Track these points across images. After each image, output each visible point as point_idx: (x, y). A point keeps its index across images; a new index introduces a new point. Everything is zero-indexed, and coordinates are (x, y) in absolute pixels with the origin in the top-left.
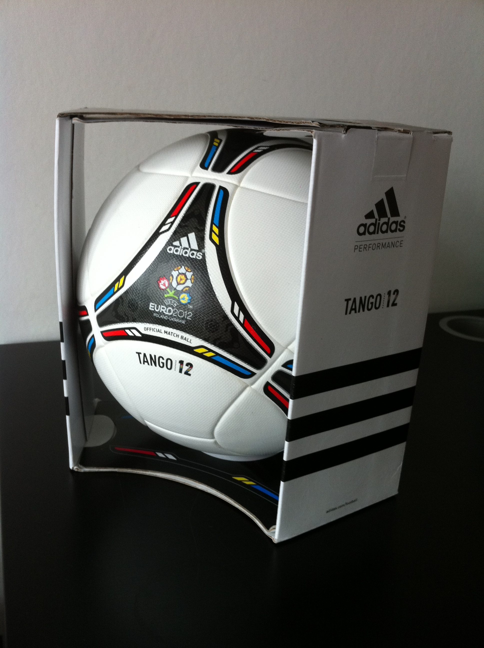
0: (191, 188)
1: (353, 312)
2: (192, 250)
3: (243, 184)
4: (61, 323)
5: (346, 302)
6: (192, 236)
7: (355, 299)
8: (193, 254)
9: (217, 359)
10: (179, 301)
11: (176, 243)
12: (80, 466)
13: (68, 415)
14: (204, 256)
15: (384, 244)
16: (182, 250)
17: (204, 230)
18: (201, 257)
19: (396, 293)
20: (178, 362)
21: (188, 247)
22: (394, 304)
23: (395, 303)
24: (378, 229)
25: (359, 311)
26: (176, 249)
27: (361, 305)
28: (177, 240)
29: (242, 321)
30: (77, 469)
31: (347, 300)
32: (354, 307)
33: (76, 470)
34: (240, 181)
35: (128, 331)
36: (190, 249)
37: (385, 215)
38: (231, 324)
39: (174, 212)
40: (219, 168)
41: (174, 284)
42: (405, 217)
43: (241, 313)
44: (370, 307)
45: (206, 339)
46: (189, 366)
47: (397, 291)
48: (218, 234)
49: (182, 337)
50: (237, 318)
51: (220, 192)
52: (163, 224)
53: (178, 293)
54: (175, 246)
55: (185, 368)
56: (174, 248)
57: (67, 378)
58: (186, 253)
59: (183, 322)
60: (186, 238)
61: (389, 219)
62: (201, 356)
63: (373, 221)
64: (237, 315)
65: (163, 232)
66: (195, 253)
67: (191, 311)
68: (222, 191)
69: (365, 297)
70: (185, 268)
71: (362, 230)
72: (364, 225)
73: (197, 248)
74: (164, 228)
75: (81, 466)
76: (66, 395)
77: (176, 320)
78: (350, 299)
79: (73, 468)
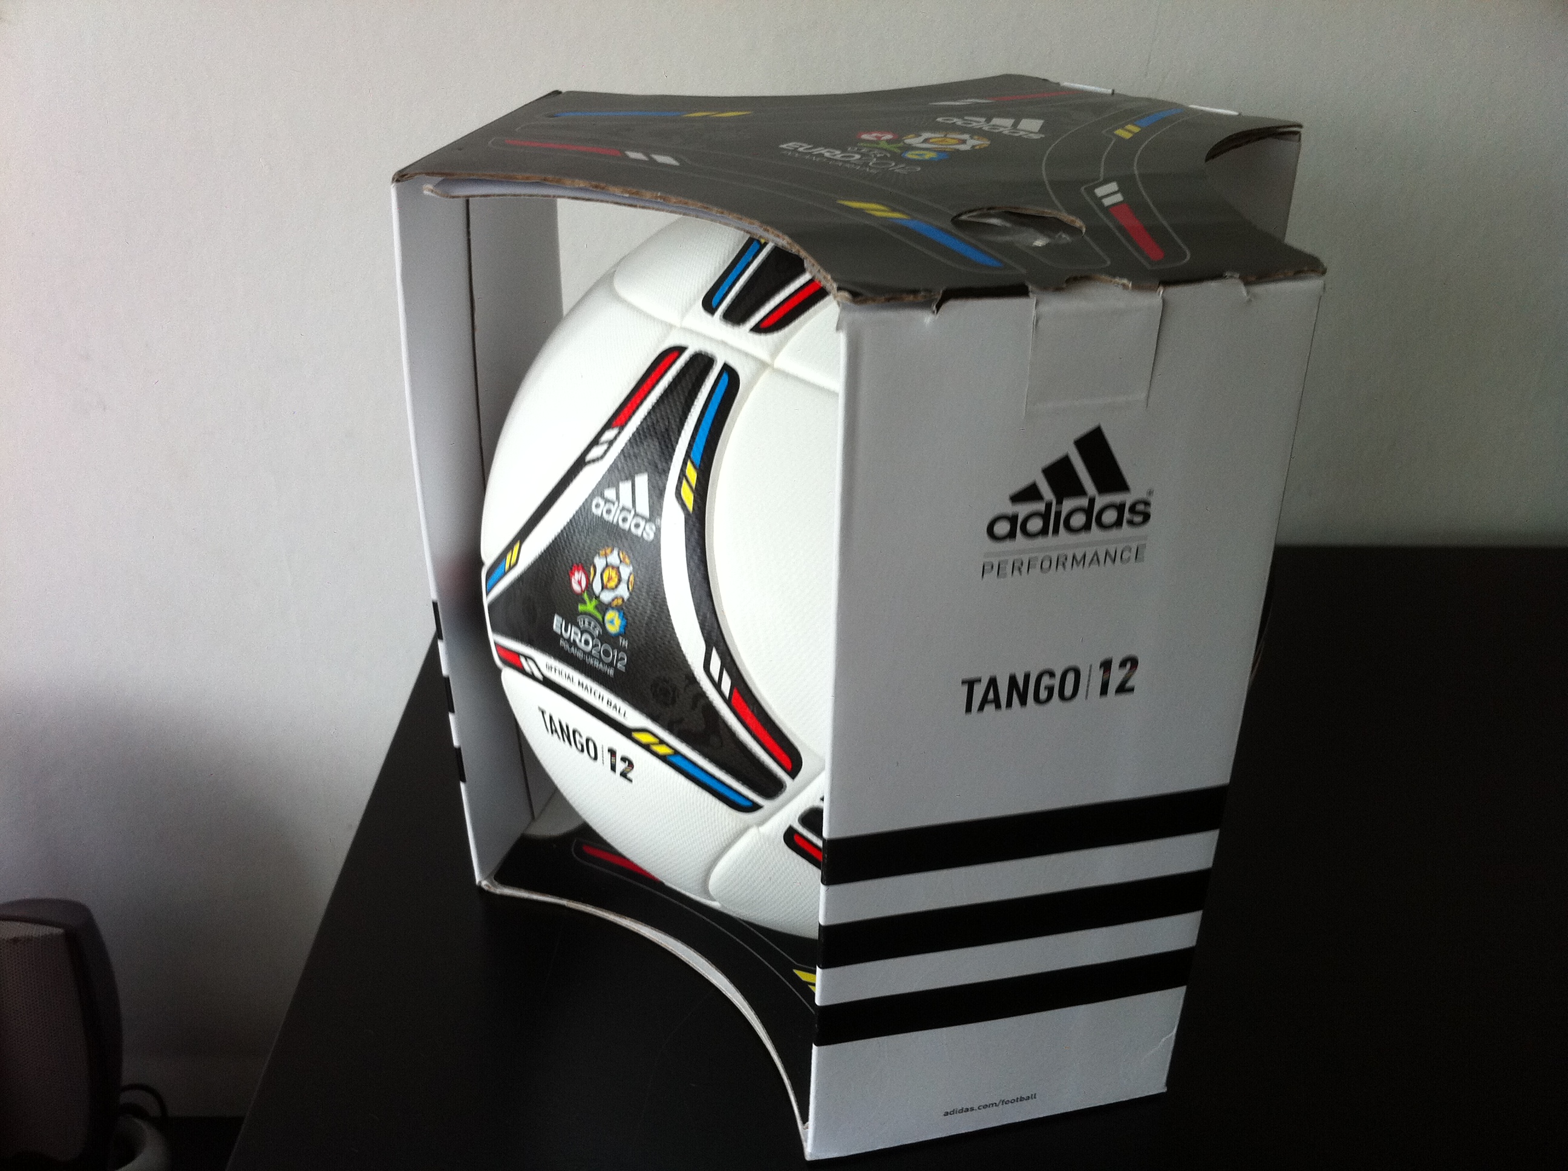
0: (667, 360)
1: (990, 708)
2: (636, 515)
3: (783, 361)
4: (435, 605)
5: (966, 688)
6: (642, 481)
7: (993, 682)
8: (637, 526)
9: (677, 760)
10: (603, 625)
11: (610, 493)
12: (494, 881)
13: (464, 781)
14: (658, 530)
15: (1079, 558)
16: (618, 511)
17: (666, 472)
18: (652, 536)
19: (1128, 666)
20: (606, 750)
21: (629, 505)
22: (1122, 689)
23: (1129, 684)
24: (1052, 523)
25: (1009, 704)
26: (608, 506)
27: (1015, 693)
28: (613, 486)
29: (727, 693)
30: (487, 885)
31: (971, 684)
32: (991, 696)
33: (486, 888)
34: (776, 351)
35: (523, 660)
36: (633, 513)
37: (1080, 491)
38: (702, 695)
39: (619, 418)
40: (736, 316)
41: (597, 587)
42: (1150, 493)
43: (725, 674)
44: (1043, 695)
45: (654, 718)
46: (627, 763)
47: (1131, 662)
48: (694, 485)
49: (609, 703)
50: (717, 686)
51: (723, 378)
52: (595, 442)
53: (603, 608)
54: (607, 501)
55: (621, 766)
56: (605, 503)
57: (455, 710)
58: (625, 520)
59: (611, 672)
60: (629, 484)
61: (1092, 501)
62: (646, 747)
63: (1040, 507)
64: (716, 678)
65: (593, 461)
66: (642, 523)
67: (625, 651)
68: (725, 377)
69: (1027, 677)
70: (619, 554)
71: (1002, 528)
72: (1013, 519)
73: (646, 513)
74: (596, 452)
75: (496, 883)
76: (456, 743)
77: (596, 664)
78: (979, 680)
79: (480, 882)
